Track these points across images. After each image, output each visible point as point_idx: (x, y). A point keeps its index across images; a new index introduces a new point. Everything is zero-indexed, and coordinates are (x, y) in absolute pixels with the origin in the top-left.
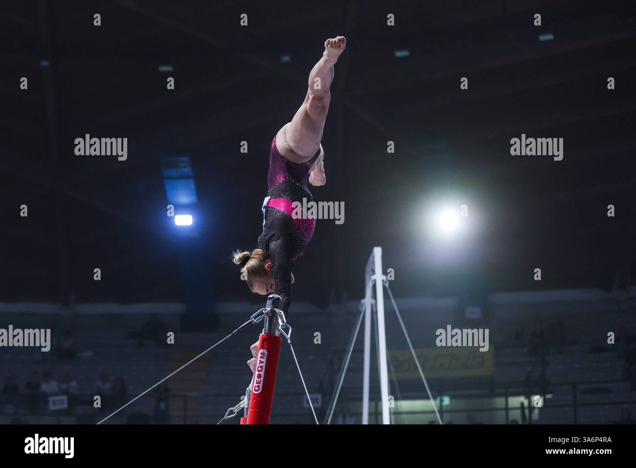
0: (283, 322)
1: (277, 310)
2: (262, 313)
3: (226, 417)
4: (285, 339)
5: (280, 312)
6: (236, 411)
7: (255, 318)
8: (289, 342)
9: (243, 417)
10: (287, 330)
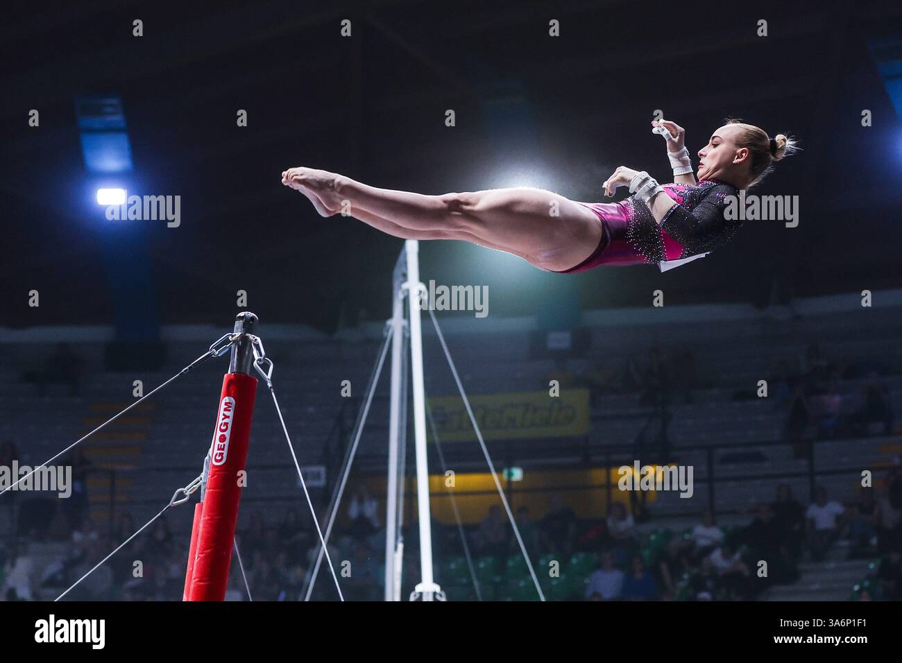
0: (261, 355)
1: (251, 337)
2: (227, 341)
3: (174, 503)
4: (264, 381)
5: (256, 340)
6: (188, 493)
7: (217, 348)
8: (269, 385)
9: (200, 502)
10: (265, 367)
